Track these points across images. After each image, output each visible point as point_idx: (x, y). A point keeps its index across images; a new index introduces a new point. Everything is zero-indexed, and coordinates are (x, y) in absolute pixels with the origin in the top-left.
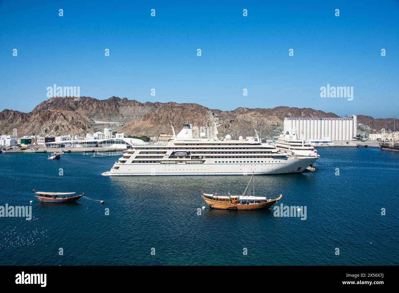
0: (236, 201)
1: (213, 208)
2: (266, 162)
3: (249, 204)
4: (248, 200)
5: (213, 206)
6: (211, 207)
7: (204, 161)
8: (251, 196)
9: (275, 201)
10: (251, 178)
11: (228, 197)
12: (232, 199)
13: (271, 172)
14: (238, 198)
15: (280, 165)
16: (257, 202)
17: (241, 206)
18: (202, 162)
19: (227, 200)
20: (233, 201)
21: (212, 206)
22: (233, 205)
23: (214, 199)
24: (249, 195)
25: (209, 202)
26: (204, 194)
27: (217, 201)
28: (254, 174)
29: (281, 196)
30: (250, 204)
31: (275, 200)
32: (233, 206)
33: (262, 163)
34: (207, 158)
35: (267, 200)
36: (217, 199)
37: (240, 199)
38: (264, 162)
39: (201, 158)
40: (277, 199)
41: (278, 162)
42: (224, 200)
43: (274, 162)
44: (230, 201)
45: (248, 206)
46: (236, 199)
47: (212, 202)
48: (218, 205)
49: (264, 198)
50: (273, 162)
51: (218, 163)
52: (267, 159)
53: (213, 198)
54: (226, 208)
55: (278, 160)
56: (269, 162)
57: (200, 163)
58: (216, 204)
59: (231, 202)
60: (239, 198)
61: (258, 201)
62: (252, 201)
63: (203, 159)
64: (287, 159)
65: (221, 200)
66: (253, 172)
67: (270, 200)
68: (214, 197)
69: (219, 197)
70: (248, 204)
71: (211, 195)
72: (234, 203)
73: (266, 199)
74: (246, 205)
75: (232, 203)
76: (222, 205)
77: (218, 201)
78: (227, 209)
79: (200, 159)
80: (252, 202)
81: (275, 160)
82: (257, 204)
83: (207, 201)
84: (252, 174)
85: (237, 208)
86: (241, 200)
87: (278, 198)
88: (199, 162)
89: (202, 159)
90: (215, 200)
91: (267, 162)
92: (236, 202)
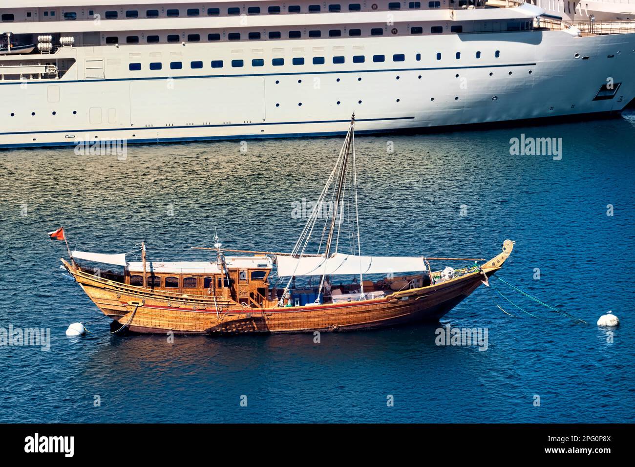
0: (258, 284)
1: (128, 333)
2: (418, 57)
3: (329, 300)
4: (328, 278)
5: (130, 316)
6: (115, 325)
7: (66, 64)
8: (339, 257)
9: (479, 278)
10: (342, 152)
11: (211, 268)
12: (234, 276)
13: (449, 117)
14: (271, 267)
15: (501, 74)
16: (377, 288)
17: (291, 315)
18: (53, 69)
19: (208, 282)
20: (244, 288)
21: (124, 321)
22: (240, 311)
23: (137, 281)
24: (332, 249)
25: (108, 295)
26: (76, 254)
27: (149, 290)
28: (359, 126)
29: (509, 245)
30: (339, 298)
31: (475, 270)
32: (244, 316)
33: (399, 65)
34: (85, 44)
35: (432, 274)
36: (153, 281)
37: (282, 272)
38: (410, 61)
39: (50, 45)
40: (487, 268)
41: (488, 58)
42: (190, 281)
43: (469, 58)
44: (226, 290)
45: (330, 312)
46: (257, 274)
47: (124, 298)
48: (158, 311)
49: (416, 264)
50: (458, 55)
51: (145, 71)
52: (428, 43)
53: (128, 273)
54: (201, 327)
55: (488, 46)
56: (439, 56)
57: (46, 76)
58: (146, 310)
59: (233, 295)
60: (275, 270)
61: (382, 284)
62: (348, 285)
63: (63, 53)
64: (537, 41)
65: (171, 283)
66: (353, 120)
67: (446, 275)
68: (135, 267)
69: (164, 268)
70: (326, 299)
71: (118, 260)
72: (246, 300)
73: (424, 268)
74: (316, 304)
75: (239, 296)
76: (182, 314)
77: (157, 290)
78: (212, 335)
79: (45, 52)
80: (345, 290)
81: (469, 47)
82: (378, 296)
83: (91, 292)
84: (345, 127)
85: (266, 326)
86: (287, 279)
87: (494, 260)
88: (40, 70)
89: (53, 51)
90: (139, 283)
91: (429, 60)
92: (261, 291)
